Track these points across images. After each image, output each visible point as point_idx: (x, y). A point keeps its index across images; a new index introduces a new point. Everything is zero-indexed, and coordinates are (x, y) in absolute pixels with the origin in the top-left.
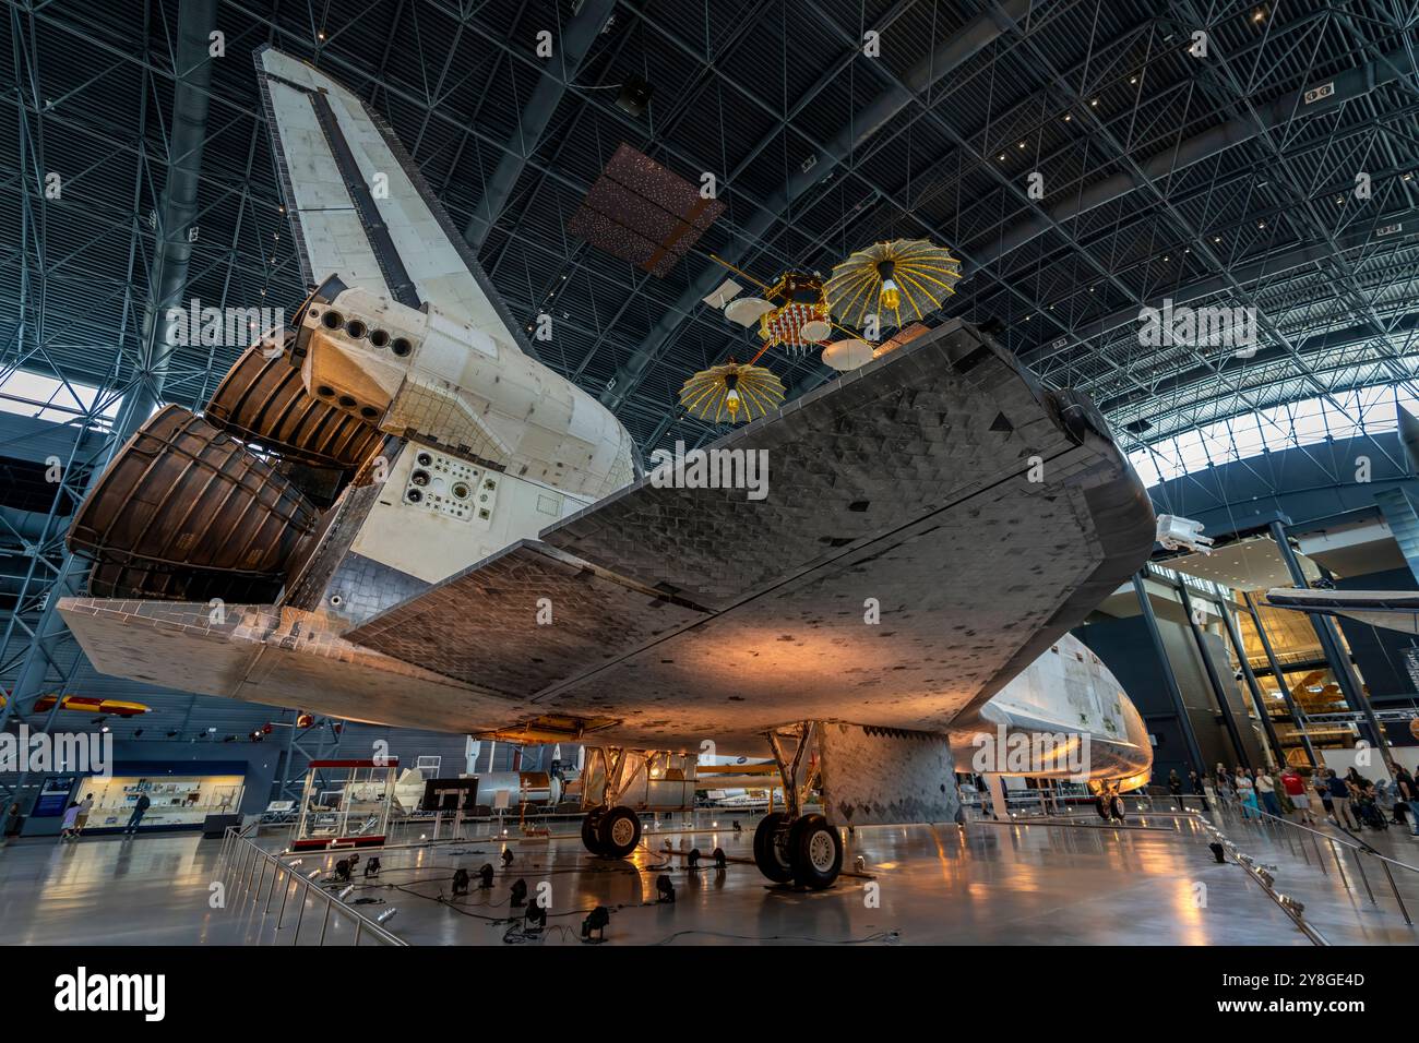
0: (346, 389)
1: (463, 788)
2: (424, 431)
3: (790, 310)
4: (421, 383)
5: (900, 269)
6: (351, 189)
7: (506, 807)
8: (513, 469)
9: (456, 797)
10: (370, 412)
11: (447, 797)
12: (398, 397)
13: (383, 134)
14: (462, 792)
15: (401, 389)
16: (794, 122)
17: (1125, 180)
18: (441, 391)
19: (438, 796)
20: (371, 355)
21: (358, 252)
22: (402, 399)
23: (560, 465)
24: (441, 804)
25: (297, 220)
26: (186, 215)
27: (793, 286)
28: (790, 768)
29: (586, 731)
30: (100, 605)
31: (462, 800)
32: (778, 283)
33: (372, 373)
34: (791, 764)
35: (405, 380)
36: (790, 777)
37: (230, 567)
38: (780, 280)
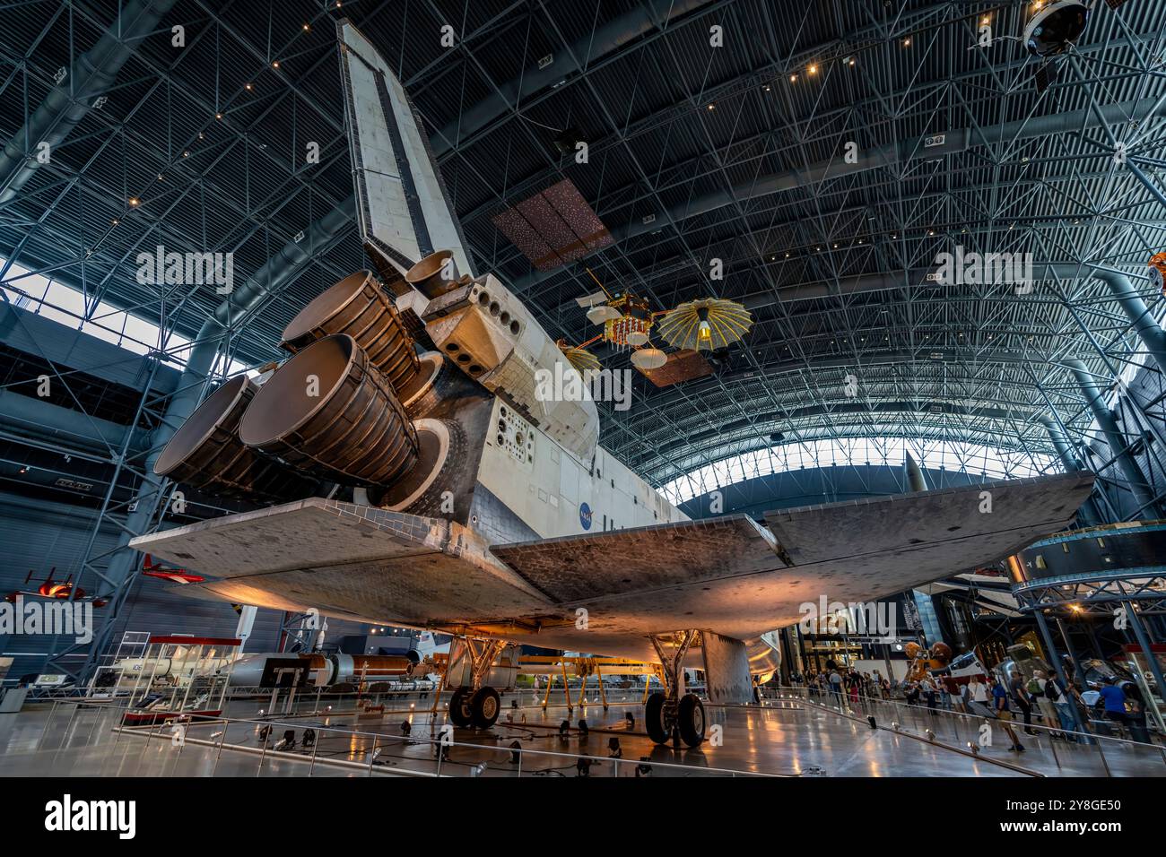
0: (470, 349)
1: (299, 667)
2: (508, 391)
3: (628, 321)
4: (520, 356)
5: (710, 314)
6: (398, 161)
7: (325, 685)
8: (542, 427)
9: (292, 675)
10: (477, 369)
11: (285, 675)
12: (504, 363)
13: (415, 120)
14: (298, 671)
15: (508, 358)
16: (659, 194)
17: (824, 290)
18: (528, 364)
19: (277, 674)
20: (498, 329)
21: (401, 215)
22: (507, 365)
23: (568, 427)
24: (278, 682)
25: (362, 177)
26: (100, 84)
27: (631, 304)
28: (672, 662)
29: (543, 627)
30: (342, 507)
31: (297, 677)
32: (618, 298)
33: (495, 342)
34: (674, 659)
35: (512, 352)
36: (672, 668)
37: (366, 477)
38: (621, 297)
